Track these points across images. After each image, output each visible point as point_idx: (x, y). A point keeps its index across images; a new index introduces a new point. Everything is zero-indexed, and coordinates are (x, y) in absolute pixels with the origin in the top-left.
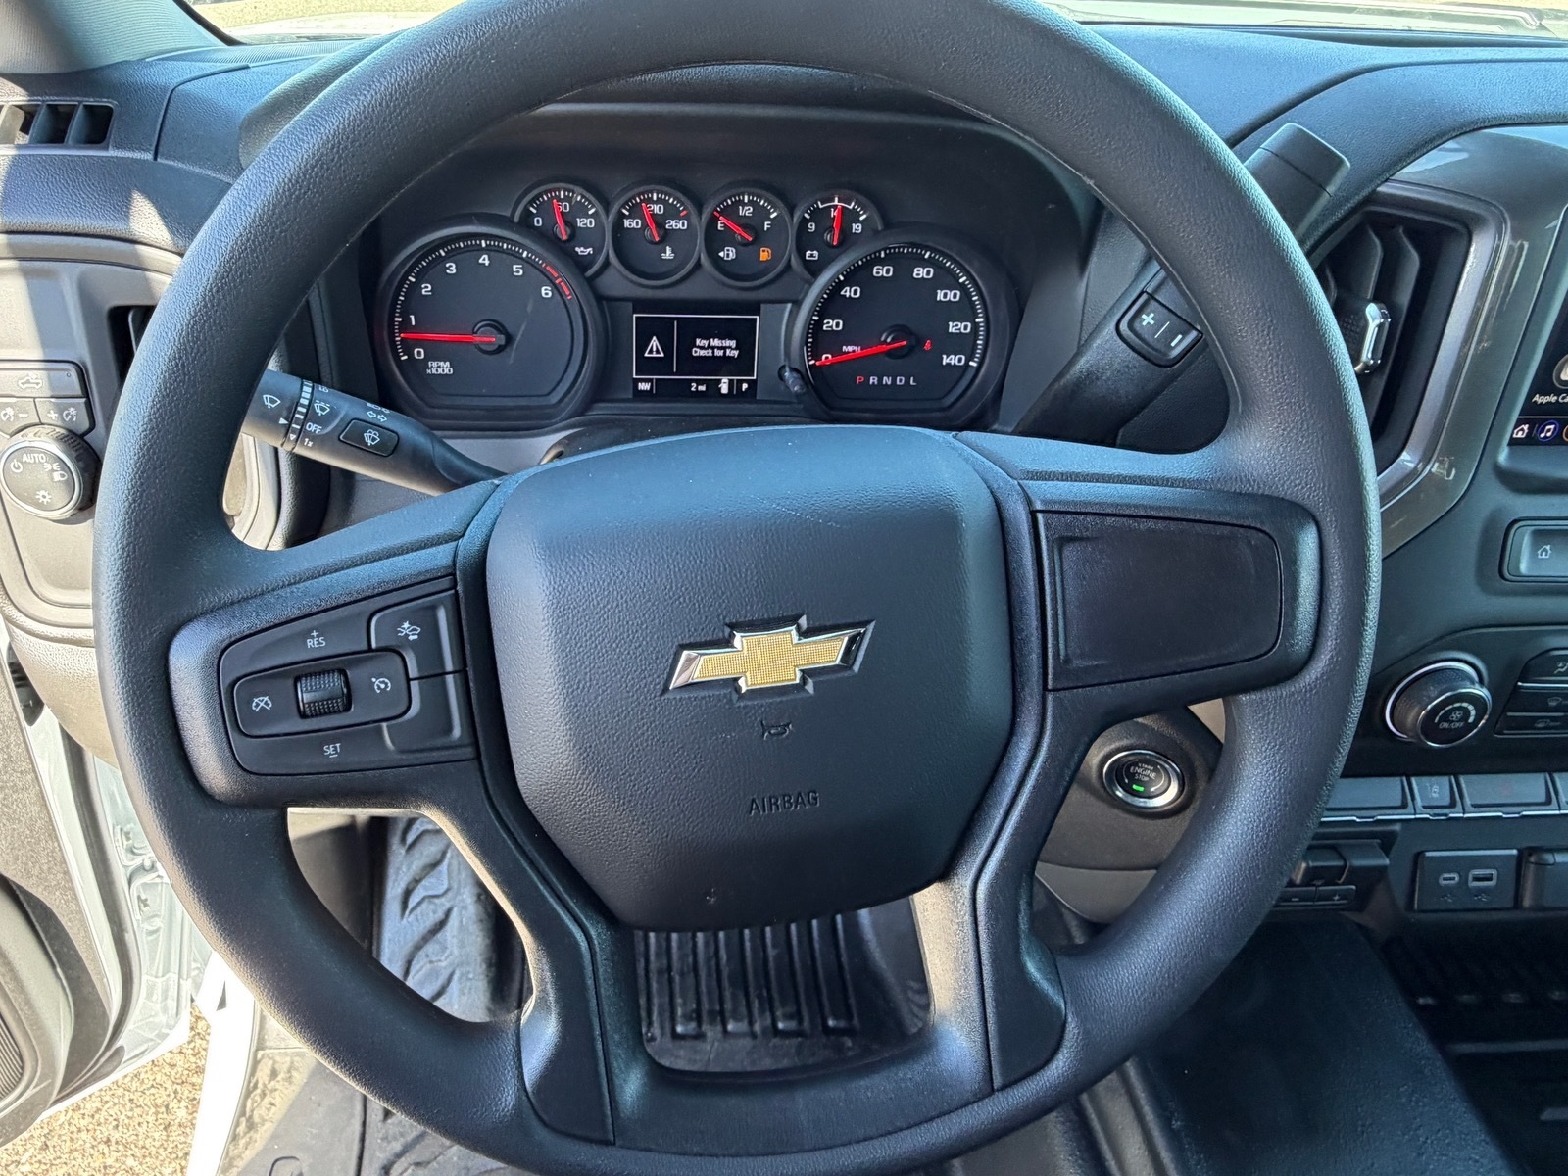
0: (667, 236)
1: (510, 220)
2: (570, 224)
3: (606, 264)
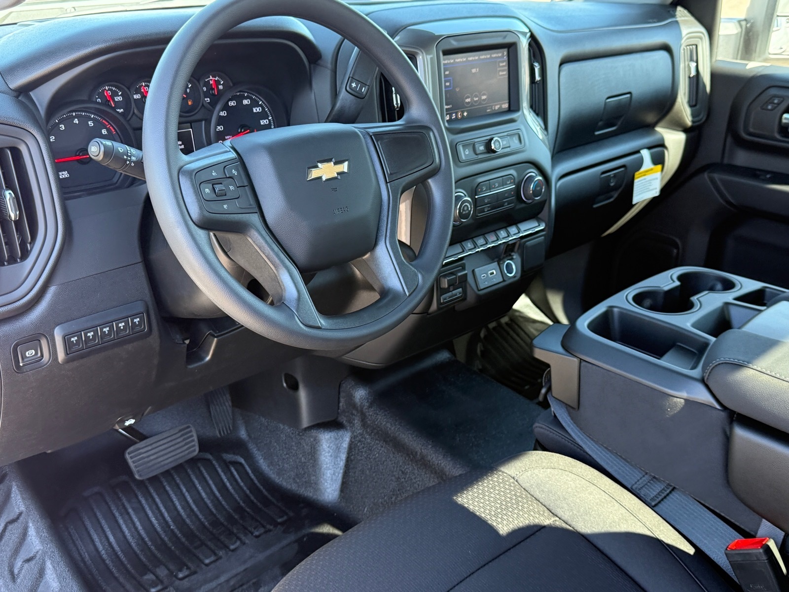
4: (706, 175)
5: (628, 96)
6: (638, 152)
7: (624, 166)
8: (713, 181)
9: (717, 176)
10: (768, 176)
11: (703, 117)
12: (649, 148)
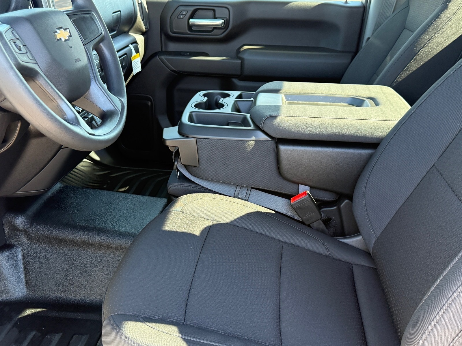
4: (158, 57)
5: (120, 12)
6: (128, 46)
7: (126, 54)
8: (162, 60)
9: (163, 57)
10: (188, 54)
11: (148, 25)
12: (132, 44)
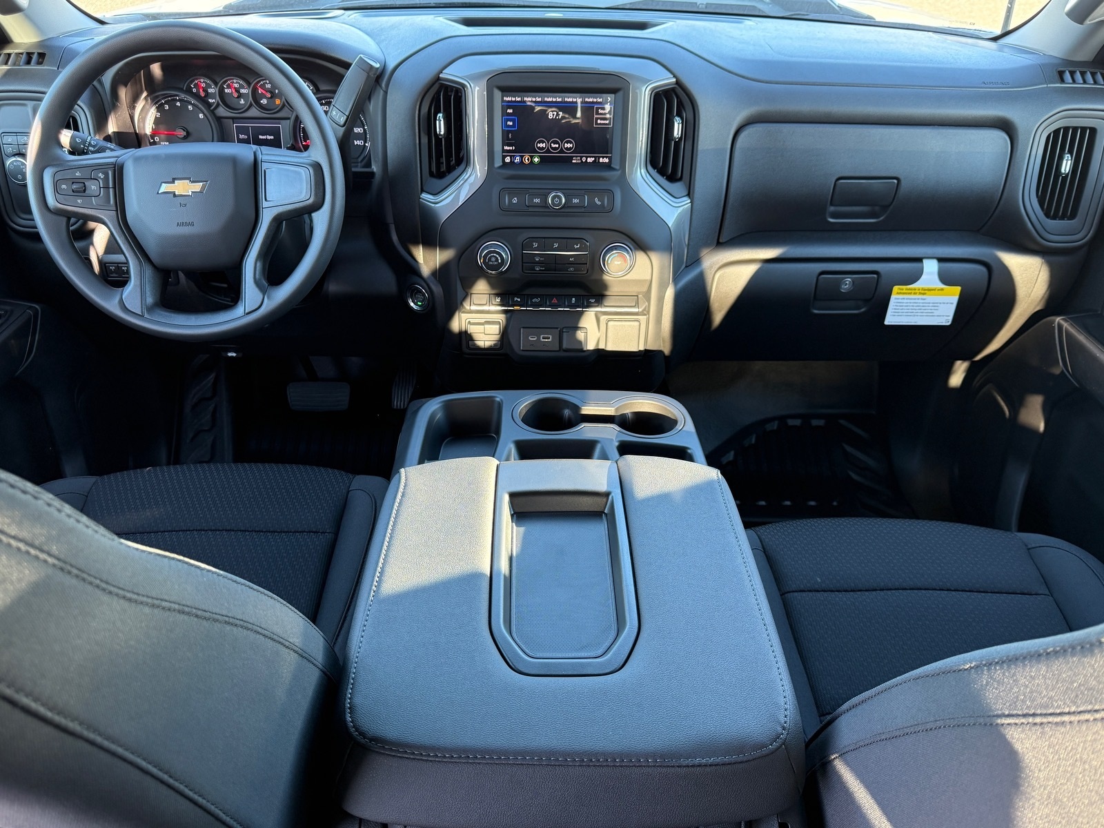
0: (240, 96)
1: (182, 89)
2: (205, 90)
3: (218, 105)
